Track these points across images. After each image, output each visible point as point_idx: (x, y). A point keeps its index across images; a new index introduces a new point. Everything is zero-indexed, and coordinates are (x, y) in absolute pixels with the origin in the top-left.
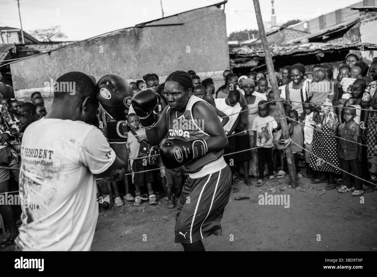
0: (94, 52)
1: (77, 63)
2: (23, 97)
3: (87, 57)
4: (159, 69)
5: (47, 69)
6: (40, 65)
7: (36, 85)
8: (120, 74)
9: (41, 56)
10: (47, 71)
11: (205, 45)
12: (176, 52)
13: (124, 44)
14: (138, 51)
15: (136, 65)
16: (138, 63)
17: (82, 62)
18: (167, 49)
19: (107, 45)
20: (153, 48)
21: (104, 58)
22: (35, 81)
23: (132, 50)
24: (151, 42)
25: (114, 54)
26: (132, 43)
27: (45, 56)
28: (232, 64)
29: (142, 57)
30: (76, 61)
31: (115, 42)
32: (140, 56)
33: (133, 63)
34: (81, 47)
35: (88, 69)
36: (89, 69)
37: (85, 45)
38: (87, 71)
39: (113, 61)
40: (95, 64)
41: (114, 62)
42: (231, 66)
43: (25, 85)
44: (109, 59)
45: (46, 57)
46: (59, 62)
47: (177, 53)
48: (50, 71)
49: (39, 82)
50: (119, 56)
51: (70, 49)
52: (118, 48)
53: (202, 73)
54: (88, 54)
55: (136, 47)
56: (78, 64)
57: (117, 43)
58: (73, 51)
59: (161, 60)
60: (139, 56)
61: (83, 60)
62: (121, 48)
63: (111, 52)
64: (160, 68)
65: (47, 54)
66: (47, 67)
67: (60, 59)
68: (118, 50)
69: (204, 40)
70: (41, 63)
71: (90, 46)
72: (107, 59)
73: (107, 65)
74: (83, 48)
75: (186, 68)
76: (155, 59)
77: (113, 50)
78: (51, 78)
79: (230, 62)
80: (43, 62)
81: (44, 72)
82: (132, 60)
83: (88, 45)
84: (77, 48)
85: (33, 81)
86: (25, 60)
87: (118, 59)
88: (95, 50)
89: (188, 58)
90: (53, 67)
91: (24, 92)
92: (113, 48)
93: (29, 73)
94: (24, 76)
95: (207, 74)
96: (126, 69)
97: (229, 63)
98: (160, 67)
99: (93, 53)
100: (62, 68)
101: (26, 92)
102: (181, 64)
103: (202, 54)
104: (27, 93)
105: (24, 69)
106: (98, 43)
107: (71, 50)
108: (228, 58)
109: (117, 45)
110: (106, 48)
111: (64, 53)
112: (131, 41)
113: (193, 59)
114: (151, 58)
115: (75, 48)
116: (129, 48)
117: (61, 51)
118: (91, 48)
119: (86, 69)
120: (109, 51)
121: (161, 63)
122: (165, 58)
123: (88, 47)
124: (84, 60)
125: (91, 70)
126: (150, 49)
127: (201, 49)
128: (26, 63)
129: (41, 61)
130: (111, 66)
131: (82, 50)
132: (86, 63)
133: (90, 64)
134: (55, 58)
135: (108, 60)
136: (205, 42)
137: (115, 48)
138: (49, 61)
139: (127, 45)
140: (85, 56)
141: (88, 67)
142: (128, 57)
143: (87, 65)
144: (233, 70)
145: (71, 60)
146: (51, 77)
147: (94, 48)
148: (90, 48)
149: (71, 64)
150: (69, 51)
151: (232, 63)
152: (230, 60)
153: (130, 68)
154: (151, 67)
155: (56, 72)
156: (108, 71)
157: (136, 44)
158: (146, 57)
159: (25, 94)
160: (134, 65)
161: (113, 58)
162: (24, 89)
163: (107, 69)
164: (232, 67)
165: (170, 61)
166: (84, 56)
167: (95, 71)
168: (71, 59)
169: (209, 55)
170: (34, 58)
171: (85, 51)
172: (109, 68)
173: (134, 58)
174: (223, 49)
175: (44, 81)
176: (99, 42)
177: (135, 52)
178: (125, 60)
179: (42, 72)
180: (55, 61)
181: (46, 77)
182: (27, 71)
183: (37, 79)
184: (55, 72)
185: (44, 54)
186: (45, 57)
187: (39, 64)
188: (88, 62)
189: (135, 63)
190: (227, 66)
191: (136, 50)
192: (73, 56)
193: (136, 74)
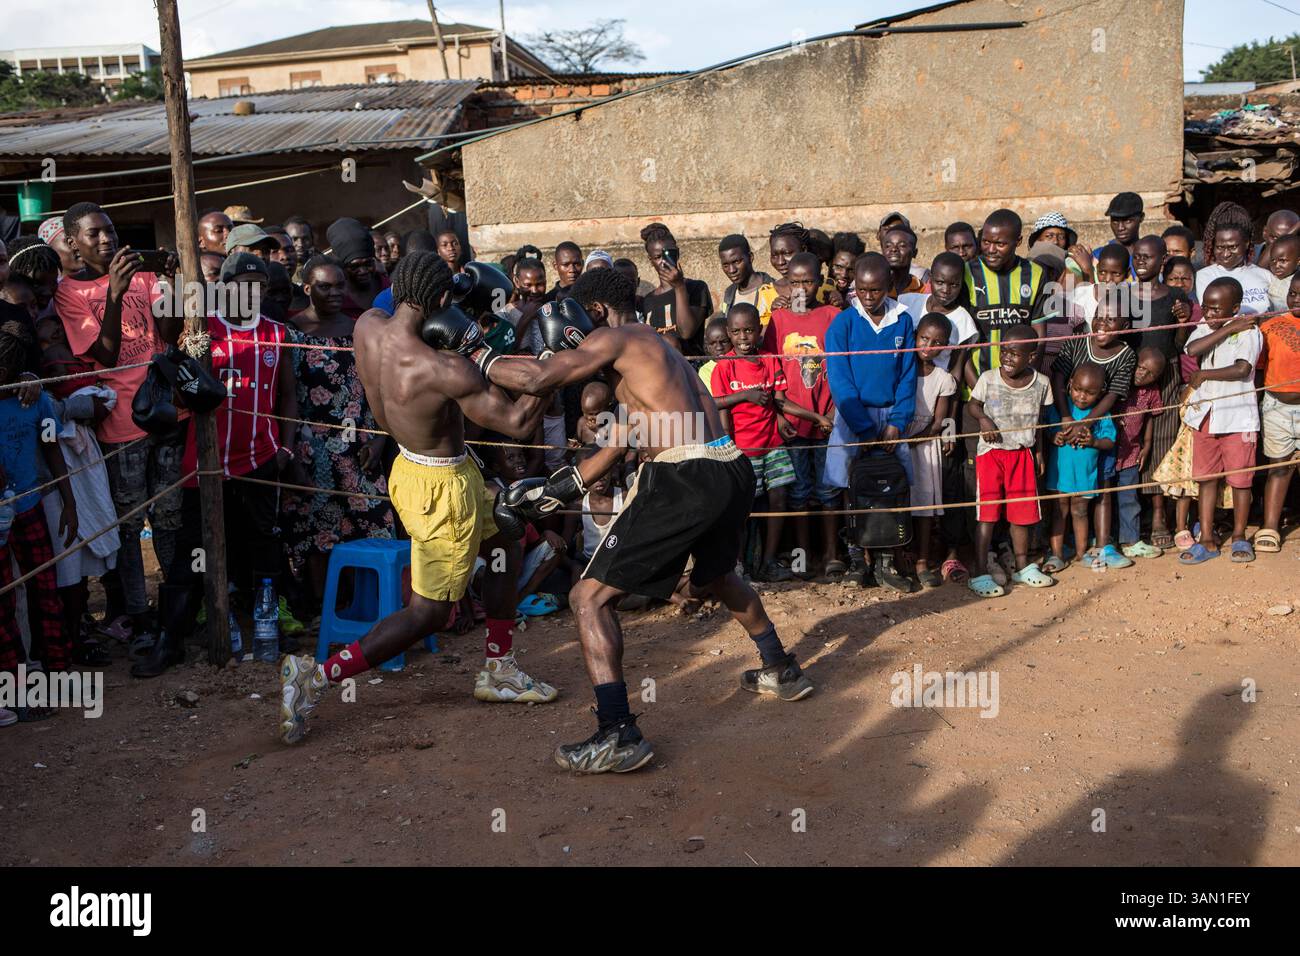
0: (714, 115)
1: (658, 150)
2: (494, 249)
3: (690, 130)
4: (926, 176)
5: (569, 164)
6: (546, 151)
7: (532, 212)
8: (794, 189)
9: (551, 124)
10: (567, 172)
11: (1094, 98)
12: (988, 120)
13: (813, 90)
14: (859, 113)
15: (848, 161)
16: (854, 156)
17: (676, 145)
18: (959, 111)
19: (759, 94)
20: (909, 106)
21: (745, 134)
22: (531, 201)
23: (837, 110)
24: (902, 88)
25: (779, 121)
26: (838, 86)
27: (565, 122)
28: (1189, 170)
29: (870, 135)
30: (656, 141)
31: (785, 84)
32: (865, 132)
33: (837, 152)
34: (674, 98)
35: (690, 169)
36: (694, 169)
37: (689, 92)
38: (689, 174)
39: (775, 147)
40: (716, 153)
41: (777, 149)
42: (1186, 176)
43: (501, 214)
44: (761, 139)
45: (567, 126)
46: (605, 143)
47: (993, 124)
48: (577, 169)
49: (540, 203)
50: (794, 130)
51: (641, 101)
52: (794, 102)
53: (1077, 197)
54: (696, 121)
55: (853, 97)
56: (661, 151)
57: (790, 86)
58: (650, 110)
59: (934, 147)
60: (859, 133)
61: (678, 140)
62: (802, 102)
63: (771, 118)
64: (931, 174)
65: (571, 118)
66: (567, 157)
67: (610, 135)
68: (793, 108)
69: (1094, 82)
70: (551, 145)
71: (704, 94)
72: (755, 138)
73: (755, 156)
74: (681, 103)
75: (1018, 177)
76: (914, 143)
77: (777, 109)
78: (576, 193)
79: (1184, 164)
80: (557, 142)
81: (557, 172)
82: (836, 142)
83: (696, 93)
84: (663, 100)
85: (526, 199)
86: (504, 135)
87: (789, 140)
88: (719, 106)
89: (1029, 144)
90: (585, 158)
91: (498, 233)
92: (778, 103)
93: (513, 175)
94: (499, 183)
95: (1094, 200)
96: (813, 173)
97: (1181, 167)
98: (927, 170)
99: (711, 117)
100: (613, 162)
101: (501, 233)
102: (1004, 162)
103: (1081, 130)
104: (506, 237)
105: (501, 164)
106: (730, 85)
107: (643, 105)
108: (1178, 147)
109: (792, 94)
110: (753, 104)
111: (621, 114)
112: (839, 81)
113: (1049, 147)
114: (901, 139)
115: (657, 100)
116: (829, 104)
117: (614, 109)
118: (706, 100)
119: (686, 169)
120: (762, 113)
121: (932, 157)
122: (949, 141)
123: (695, 97)
124: (683, 139)
125: (700, 173)
126: (900, 108)
127: (1079, 114)
128: (507, 143)
129: (551, 139)
130: (767, 161)
131: (677, 106)
132: (688, 148)
133: (698, 152)
134: (595, 131)
135: (757, 141)
136: (1097, 87)
137: (782, 104)
138: (575, 139)
139: (823, 92)
140: (686, 127)
141: (693, 162)
142: (822, 135)
143: (691, 157)
144: (1191, 192)
145: (643, 138)
146: (578, 189)
147: (715, 101)
148: (702, 100)
149: (641, 152)
150: (640, 111)
151: (1192, 166)
152: (1184, 153)
153: (827, 170)
154: (900, 169)
155: (595, 174)
156: (754, 179)
157: (853, 92)
158: (884, 136)
159: (498, 238)
160: (843, 160)
161: (775, 135)
162: (498, 224)
163: (751, 172)
164: (1190, 180)
165: (965, 152)
166: (681, 124)
167: (713, 175)
168: (641, 135)
169: (1107, 134)
170: (533, 127)
171: (687, 112)
172: (758, 168)
173: (841, 138)
174: (1164, 117)
175: (555, 200)
176: (735, 81)
177: (848, 116)
178: (812, 143)
179: (552, 174)
180: (592, 138)
181: (563, 189)
182: (508, 166)
183: (537, 196)
184: (591, 174)
185: (562, 118)
186: (563, 126)
187: (545, 147)
188: (694, 144)
189: (847, 154)
190: (1172, 178)
191: (854, 113)
192: (649, 126)
193: (844, 193)
